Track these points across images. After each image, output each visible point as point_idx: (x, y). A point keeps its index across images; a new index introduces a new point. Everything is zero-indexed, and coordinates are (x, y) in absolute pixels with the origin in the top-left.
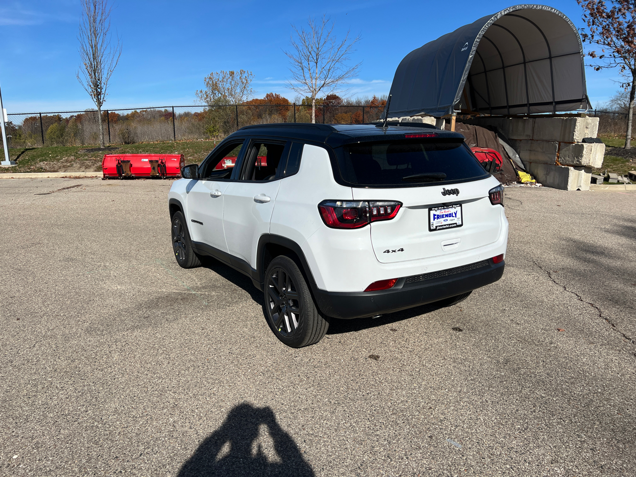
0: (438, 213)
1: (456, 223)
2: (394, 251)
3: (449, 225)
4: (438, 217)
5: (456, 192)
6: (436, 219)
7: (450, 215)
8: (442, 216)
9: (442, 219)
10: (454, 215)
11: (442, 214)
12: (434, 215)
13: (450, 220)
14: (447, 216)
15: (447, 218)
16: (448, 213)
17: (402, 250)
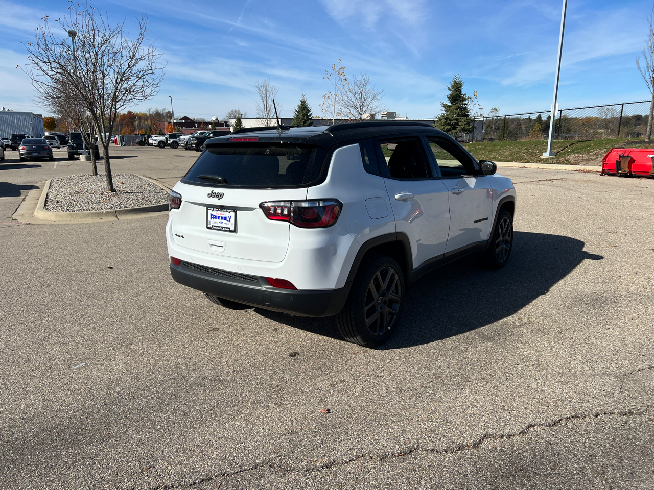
0: (214, 213)
1: (229, 228)
2: (179, 236)
3: (223, 227)
4: (215, 217)
5: (220, 196)
6: (212, 219)
7: (225, 219)
8: (218, 218)
9: (218, 221)
10: (228, 219)
11: (218, 215)
12: (211, 215)
13: (224, 224)
14: (222, 218)
15: (222, 221)
16: (224, 216)
17: (183, 237)
